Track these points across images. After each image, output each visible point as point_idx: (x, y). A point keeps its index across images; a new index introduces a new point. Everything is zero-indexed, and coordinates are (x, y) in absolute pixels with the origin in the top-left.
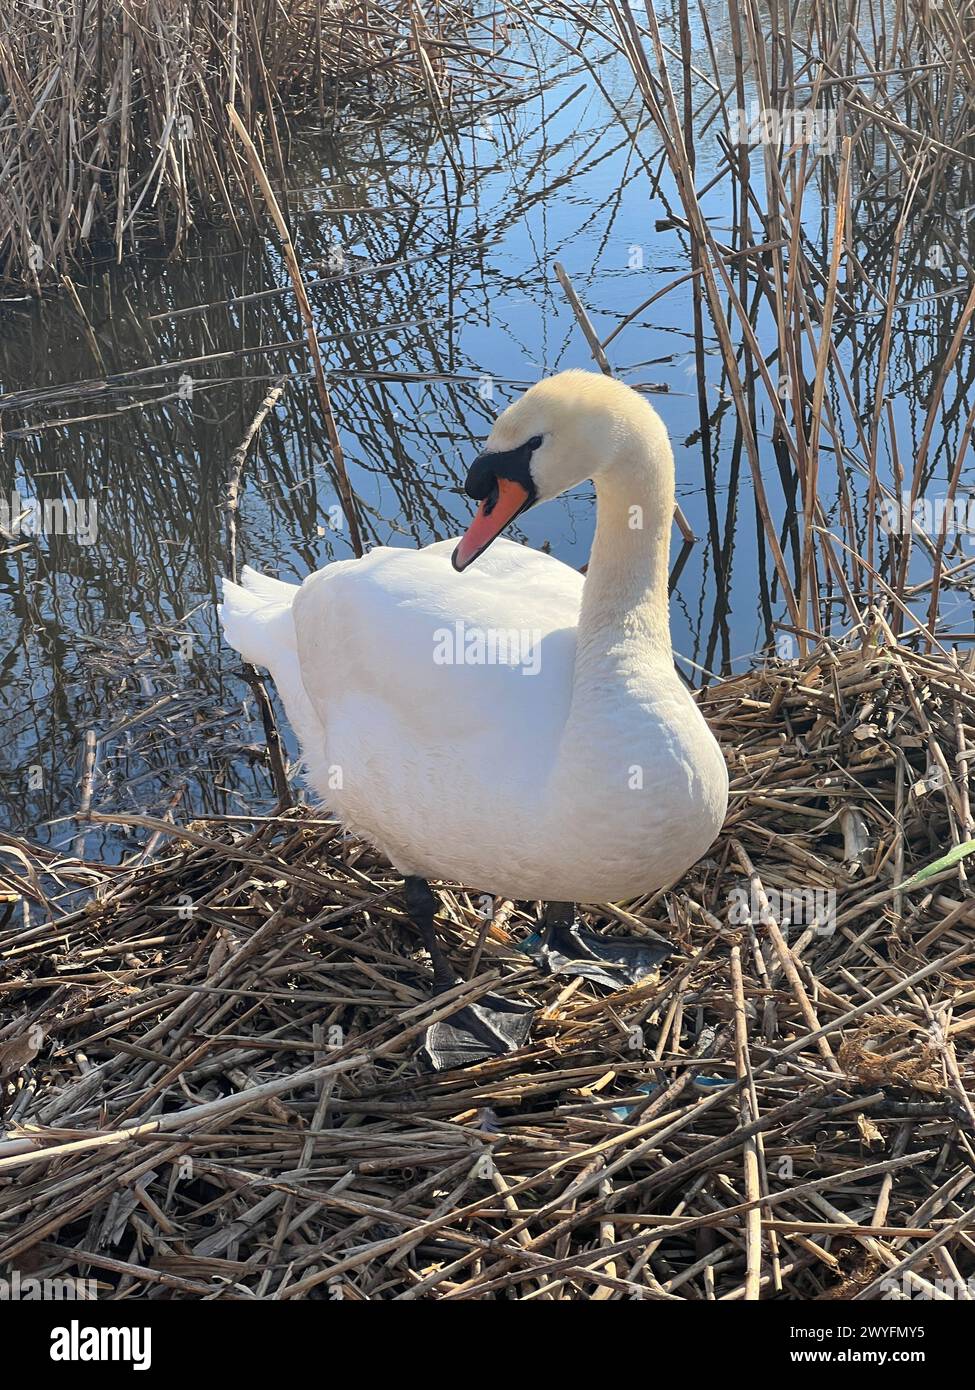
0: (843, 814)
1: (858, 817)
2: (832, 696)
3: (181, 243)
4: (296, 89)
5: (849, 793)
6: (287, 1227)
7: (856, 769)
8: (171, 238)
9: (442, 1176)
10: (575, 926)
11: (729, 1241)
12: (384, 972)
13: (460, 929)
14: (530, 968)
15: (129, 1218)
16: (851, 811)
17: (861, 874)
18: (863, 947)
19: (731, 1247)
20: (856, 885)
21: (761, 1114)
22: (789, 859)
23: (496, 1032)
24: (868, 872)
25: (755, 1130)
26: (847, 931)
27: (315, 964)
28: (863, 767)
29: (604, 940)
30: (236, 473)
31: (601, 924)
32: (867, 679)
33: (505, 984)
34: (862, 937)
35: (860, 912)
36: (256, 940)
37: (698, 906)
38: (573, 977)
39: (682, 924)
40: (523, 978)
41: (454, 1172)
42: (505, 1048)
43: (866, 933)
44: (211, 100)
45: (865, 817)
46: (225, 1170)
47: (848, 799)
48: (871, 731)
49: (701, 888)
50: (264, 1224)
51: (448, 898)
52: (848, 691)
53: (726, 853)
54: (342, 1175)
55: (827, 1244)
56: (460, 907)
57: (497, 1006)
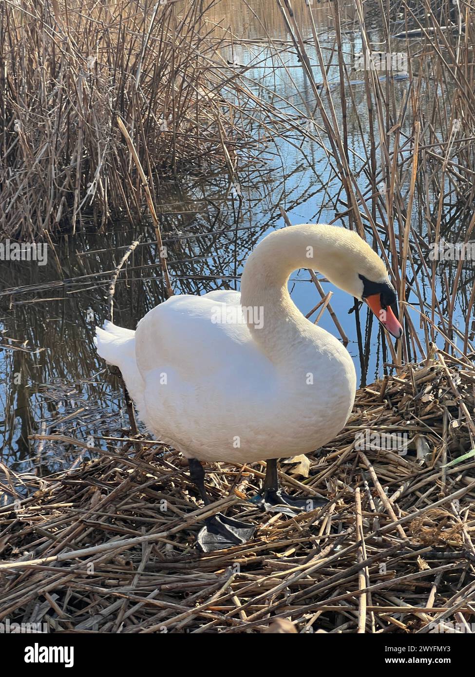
0: (416, 439)
1: (424, 440)
2: (411, 383)
3: (104, 225)
4: (164, 166)
5: (419, 428)
6: (123, 615)
7: (423, 418)
8: (99, 224)
9: (203, 592)
10: (279, 492)
11: (351, 620)
12: (181, 509)
13: (220, 491)
14: (256, 509)
15: (44, 616)
16: (420, 437)
17: (425, 466)
18: (426, 500)
19: (352, 623)
20: (423, 471)
21: (368, 557)
22: (388, 461)
23: (236, 535)
24: (428, 465)
25: (364, 565)
26: (418, 493)
27: (145, 504)
28: (426, 417)
29: (295, 499)
30: (114, 278)
31: (293, 492)
32: (428, 374)
33: (242, 516)
34: (425, 494)
35: (425, 484)
36: (116, 492)
37: (342, 483)
38: (276, 513)
39: (334, 491)
40: (252, 513)
41: (210, 590)
42: (241, 542)
43: (427, 493)
44: (120, 161)
45: (427, 440)
46: (92, 588)
47: (419, 432)
48: (431, 398)
49: (344, 476)
50: (112, 615)
51: (215, 477)
52: (419, 381)
53: (357, 459)
54: (152, 591)
55: (401, 619)
56: (221, 481)
57: (238, 525)
